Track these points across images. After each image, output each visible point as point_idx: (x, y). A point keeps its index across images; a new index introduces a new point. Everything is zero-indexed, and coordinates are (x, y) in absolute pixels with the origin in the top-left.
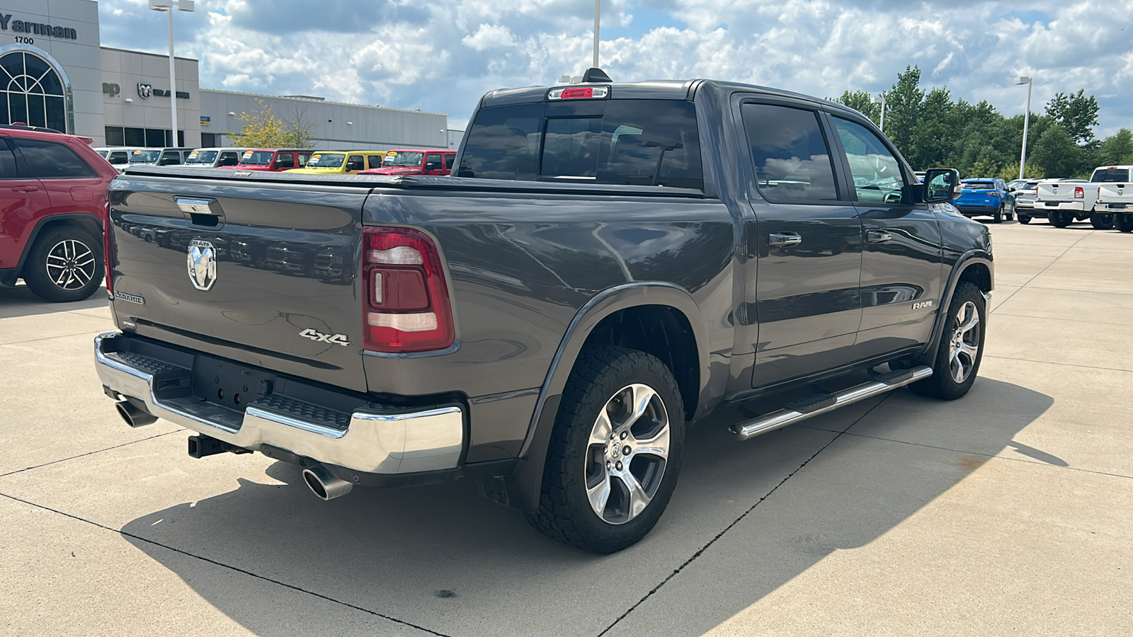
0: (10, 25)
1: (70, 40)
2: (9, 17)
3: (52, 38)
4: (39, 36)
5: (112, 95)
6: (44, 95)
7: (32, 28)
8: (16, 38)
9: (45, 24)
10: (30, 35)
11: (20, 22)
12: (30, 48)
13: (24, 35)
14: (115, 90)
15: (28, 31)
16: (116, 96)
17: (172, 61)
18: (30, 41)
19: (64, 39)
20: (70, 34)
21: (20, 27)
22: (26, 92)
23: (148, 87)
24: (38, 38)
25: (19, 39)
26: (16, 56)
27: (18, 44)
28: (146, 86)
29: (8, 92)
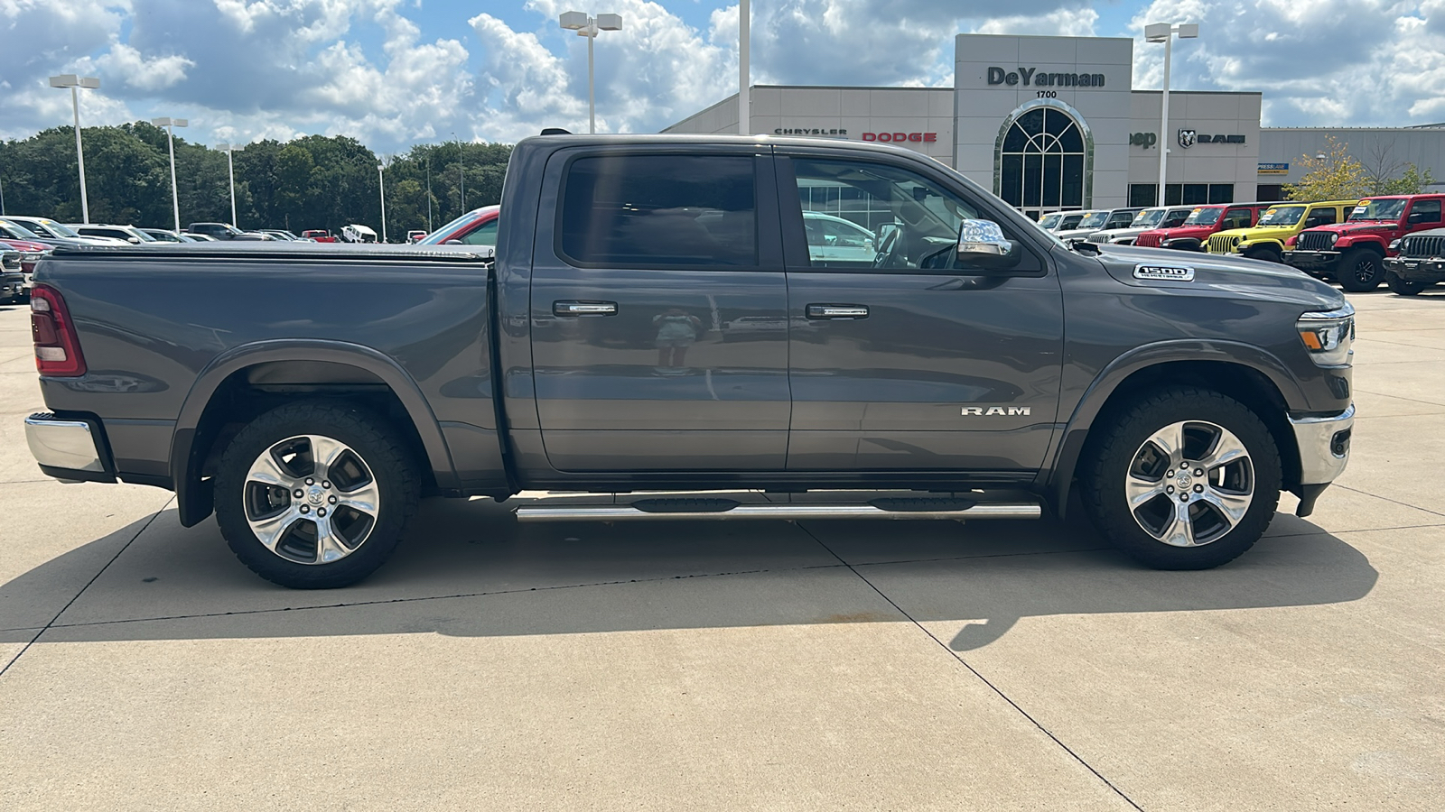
0: (1033, 79)
1: (1097, 88)
2: (1032, 70)
3: (1077, 87)
4: (1063, 87)
5: (1146, 147)
6: (1062, 154)
7: (1056, 80)
8: (1038, 93)
9: (1071, 74)
10: (1054, 88)
11: (1044, 75)
12: (1052, 103)
13: (1047, 88)
14: (1150, 140)
15: (1052, 83)
16: (1151, 147)
17: (1166, 96)
18: (1053, 95)
19: (1090, 88)
20: (1098, 80)
21: (1043, 79)
22: (1043, 153)
23: (1192, 133)
24: (1063, 91)
25: (1041, 94)
26: (1038, 112)
27: (1040, 99)
28: (1188, 132)
29: (1024, 153)
